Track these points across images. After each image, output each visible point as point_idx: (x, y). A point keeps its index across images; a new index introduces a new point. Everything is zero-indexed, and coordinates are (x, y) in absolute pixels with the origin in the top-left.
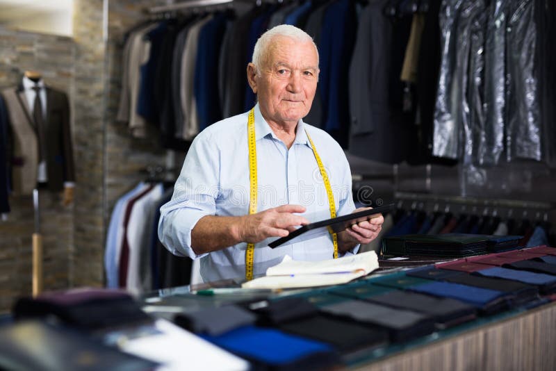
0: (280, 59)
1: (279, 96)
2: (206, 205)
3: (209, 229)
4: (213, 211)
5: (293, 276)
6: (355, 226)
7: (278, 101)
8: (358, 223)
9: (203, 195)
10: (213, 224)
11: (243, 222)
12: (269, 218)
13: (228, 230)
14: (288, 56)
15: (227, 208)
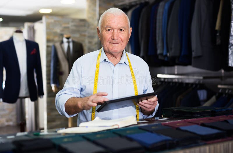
0: (108, 24)
1: (108, 41)
2: (75, 92)
3: (71, 104)
4: (79, 95)
5: (87, 127)
6: (140, 102)
7: (108, 44)
8: (141, 101)
9: (73, 88)
10: (72, 101)
11: (83, 100)
12: (92, 98)
13: (77, 104)
14: (111, 23)
15: (84, 94)
